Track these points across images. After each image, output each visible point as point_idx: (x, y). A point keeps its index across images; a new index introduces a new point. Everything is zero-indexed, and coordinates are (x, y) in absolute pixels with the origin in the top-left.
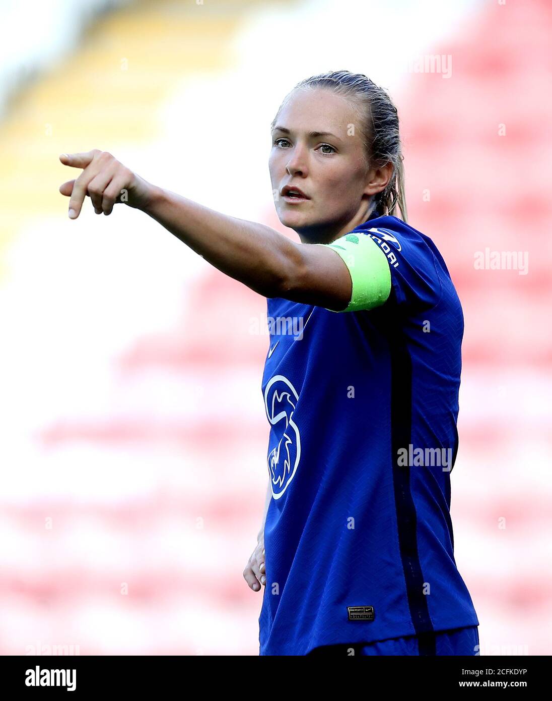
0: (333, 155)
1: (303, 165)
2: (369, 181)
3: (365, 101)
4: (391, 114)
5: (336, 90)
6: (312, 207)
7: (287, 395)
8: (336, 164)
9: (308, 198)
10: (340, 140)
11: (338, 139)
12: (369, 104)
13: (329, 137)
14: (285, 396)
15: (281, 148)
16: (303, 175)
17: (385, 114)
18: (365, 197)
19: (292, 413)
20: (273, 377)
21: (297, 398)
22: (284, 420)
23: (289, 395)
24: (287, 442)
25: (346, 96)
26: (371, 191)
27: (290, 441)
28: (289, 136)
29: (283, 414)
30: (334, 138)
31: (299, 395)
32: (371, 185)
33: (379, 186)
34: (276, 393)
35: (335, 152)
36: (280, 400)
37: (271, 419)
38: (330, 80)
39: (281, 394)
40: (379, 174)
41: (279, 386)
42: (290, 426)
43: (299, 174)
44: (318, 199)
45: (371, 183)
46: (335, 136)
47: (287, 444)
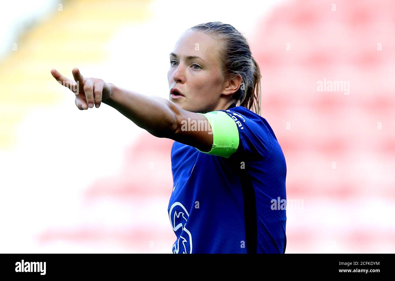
0: (200, 70)
1: (182, 76)
2: (226, 86)
3: (224, 39)
4: (242, 48)
5: (205, 32)
6: (186, 101)
7: (182, 214)
8: (202, 75)
9: (183, 96)
10: (204, 61)
11: (203, 60)
12: (226, 41)
13: (197, 59)
14: (181, 214)
15: (173, 66)
16: (182, 82)
17: (237, 47)
18: (223, 96)
19: (185, 224)
20: (174, 203)
21: (188, 215)
22: (181, 228)
23: (183, 214)
24: (183, 241)
25: (211, 36)
26: (226, 92)
27: (185, 241)
28: (177, 58)
29: (180, 225)
30: (201, 60)
31: (189, 214)
32: (227, 89)
33: (232, 90)
34: (176, 213)
35: (201, 68)
36: (178, 217)
37: (174, 228)
38: (204, 26)
39: (178, 213)
40: (232, 83)
41: (178, 209)
42: (184, 232)
43: (179, 81)
44: (189, 97)
45: (227, 87)
46: (201, 59)
47: (184, 242)
